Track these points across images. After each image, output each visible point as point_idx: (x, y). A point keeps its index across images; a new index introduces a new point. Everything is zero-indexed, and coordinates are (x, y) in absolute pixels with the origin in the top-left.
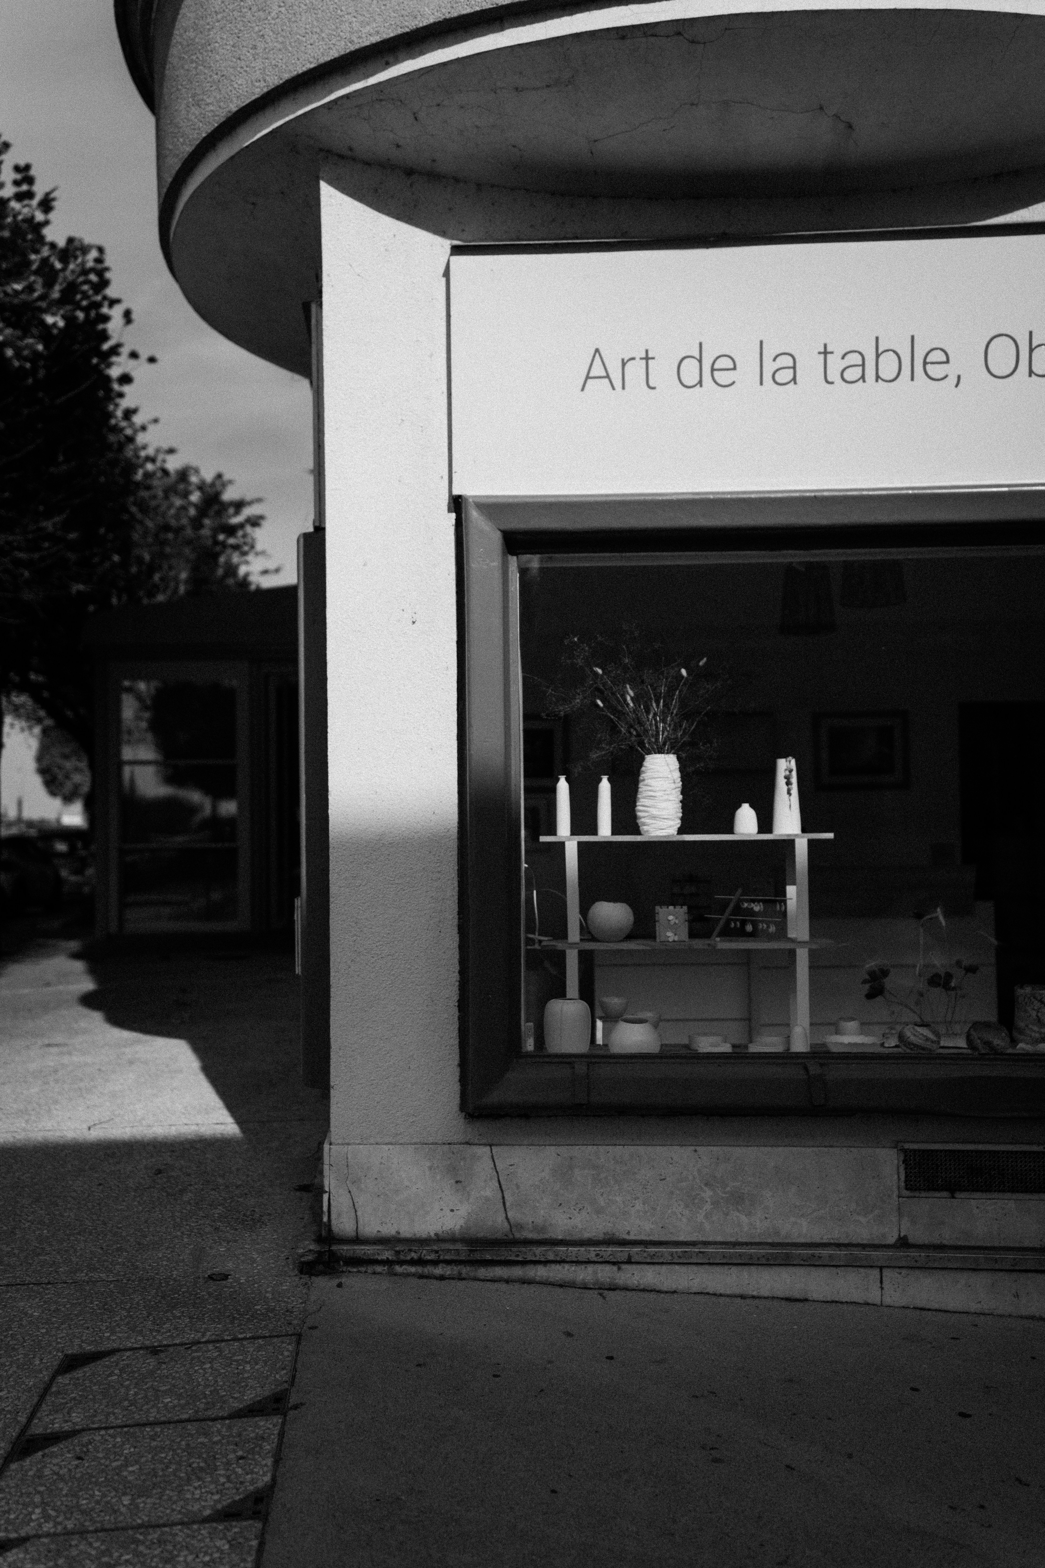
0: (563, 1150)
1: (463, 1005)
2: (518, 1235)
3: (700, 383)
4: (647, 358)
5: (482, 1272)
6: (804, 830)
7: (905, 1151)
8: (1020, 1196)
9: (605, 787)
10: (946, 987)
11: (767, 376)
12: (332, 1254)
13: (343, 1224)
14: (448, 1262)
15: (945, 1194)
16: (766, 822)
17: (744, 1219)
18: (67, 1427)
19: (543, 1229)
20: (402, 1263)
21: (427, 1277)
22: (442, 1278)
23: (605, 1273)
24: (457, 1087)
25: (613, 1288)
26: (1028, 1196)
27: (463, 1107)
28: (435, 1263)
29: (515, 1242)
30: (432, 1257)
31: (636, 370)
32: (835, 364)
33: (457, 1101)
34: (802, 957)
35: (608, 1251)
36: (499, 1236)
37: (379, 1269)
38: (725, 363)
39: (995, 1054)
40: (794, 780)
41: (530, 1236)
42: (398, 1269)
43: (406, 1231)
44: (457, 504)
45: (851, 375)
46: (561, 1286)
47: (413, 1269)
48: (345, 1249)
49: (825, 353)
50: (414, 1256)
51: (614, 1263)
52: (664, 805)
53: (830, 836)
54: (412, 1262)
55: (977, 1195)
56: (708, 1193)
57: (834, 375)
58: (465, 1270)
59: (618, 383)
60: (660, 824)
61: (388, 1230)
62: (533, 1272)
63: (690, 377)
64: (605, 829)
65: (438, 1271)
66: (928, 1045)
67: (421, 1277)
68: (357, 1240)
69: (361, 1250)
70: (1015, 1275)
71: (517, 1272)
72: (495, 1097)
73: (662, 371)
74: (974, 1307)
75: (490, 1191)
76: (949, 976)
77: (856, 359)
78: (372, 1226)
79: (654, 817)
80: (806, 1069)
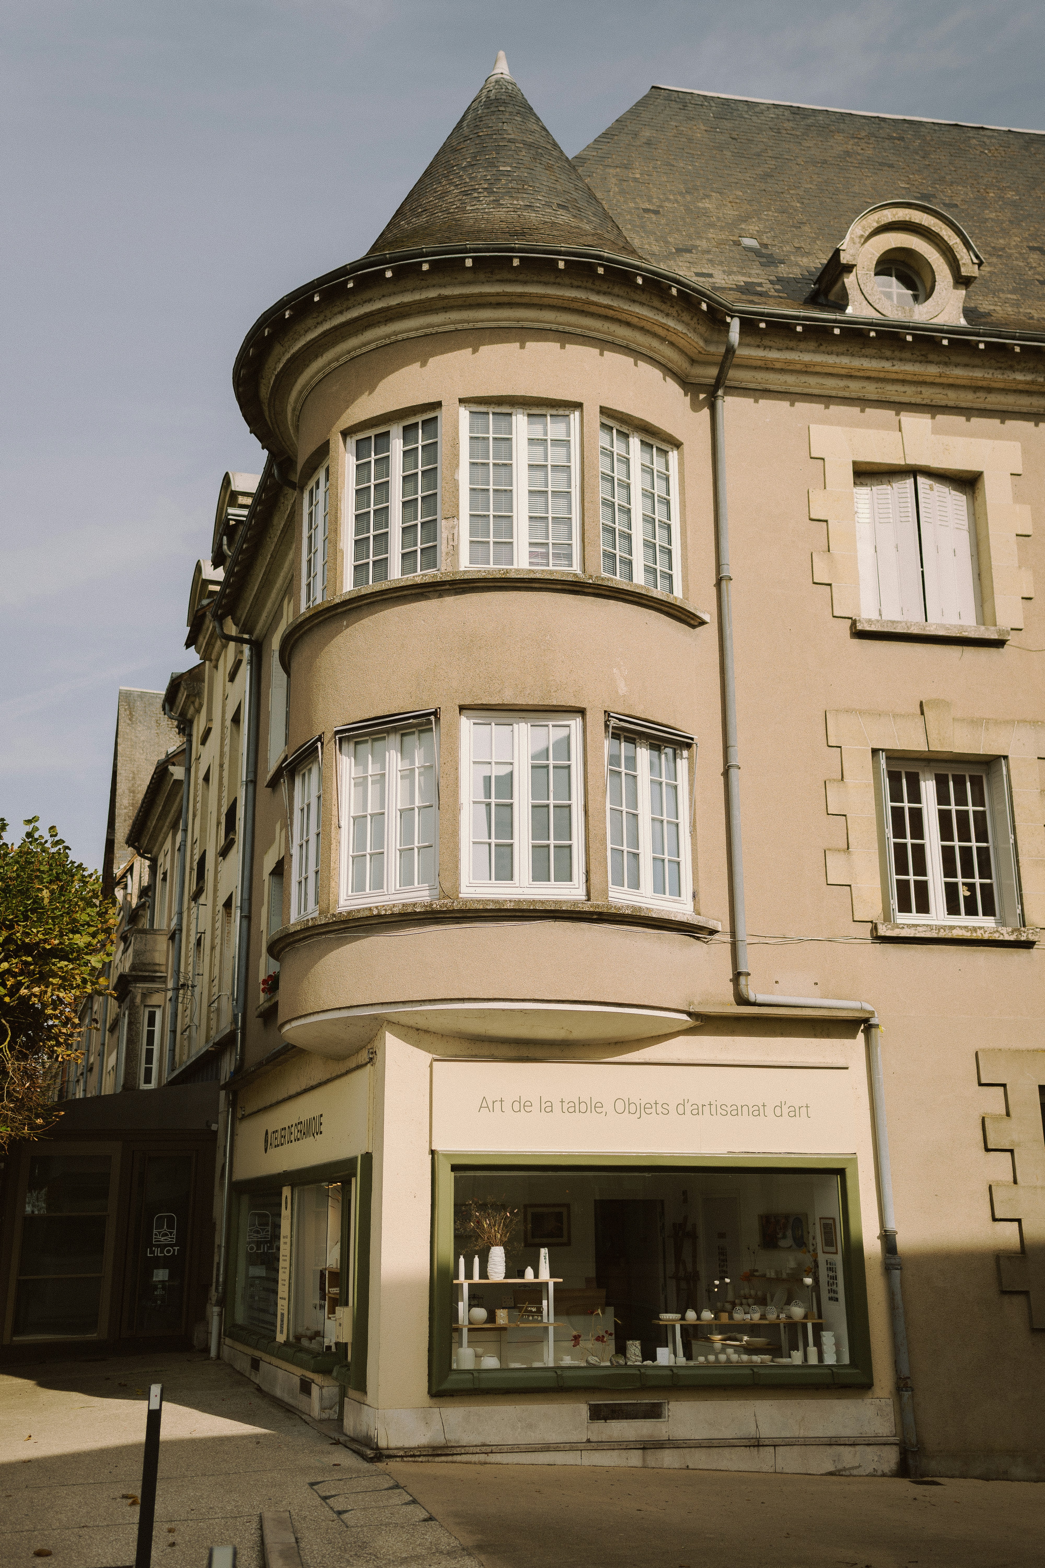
0: (467, 1409)
1: (430, 1350)
2: (449, 1445)
3: (520, 1111)
4: (501, 1101)
5: (437, 1459)
6: (551, 1277)
7: (589, 1404)
8: (628, 1421)
9: (476, 1260)
10: (603, 1341)
11: (543, 1110)
12: (381, 1453)
13: (382, 1443)
14: (424, 1455)
15: (603, 1421)
16: (536, 1276)
17: (532, 1434)
18: (329, 1494)
19: (458, 1442)
20: (406, 1456)
21: (417, 1462)
22: (422, 1462)
23: (482, 1457)
24: (427, 1384)
25: (486, 1463)
26: (630, 1421)
27: (429, 1392)
28: (419, 1456)
29: (448, 1447)
30: (418, 1453)
31: (498, 1104)
32: (565, 1106)
33: (427, 1390)
34: (551, 1329)
35: (484, 1449)
36: (442, 1445)
37: (398, 1459)
38: (528, 1104)
39: (619, 1366)
40: (547, 1257)
41: (454, 1445)
42: (405, 1459)
43: (407, 1446)
44: (433, 1152)
45: (571, 1110)
46: (466, 1463)
47: (410, 1459)
48: (386, 1452)
49: (562, 1102)
50: (412, 1453)
51: (486, 1453)
52: (499, 1267)
53: (561, 1280)
54: (411, 1456)
55: (614, 1421)
56: (519, 1424)
57: (565, 1110)
58: (430, 1459)
59: (491, 1110)
60: (497, 1275)
61: (400, 1445)
62: (456, 1458)
63: (516, 1108)
64: (476, 1279)
65: (420, 1459)
66: (597, 1363)
67: (414, 1462)
68: (388, 1449)
69: (391, 1452)
70: (626, 1451)
71: (450, 1458)
72: (446, 1386)
73: (507, 1106)
74: (613, 1464)
75: (439, 1426)
76: (603, 1337)
77: (572, 1104)
78: (392, 1445)
79: (496, 1273)
80: (556, 1372)
